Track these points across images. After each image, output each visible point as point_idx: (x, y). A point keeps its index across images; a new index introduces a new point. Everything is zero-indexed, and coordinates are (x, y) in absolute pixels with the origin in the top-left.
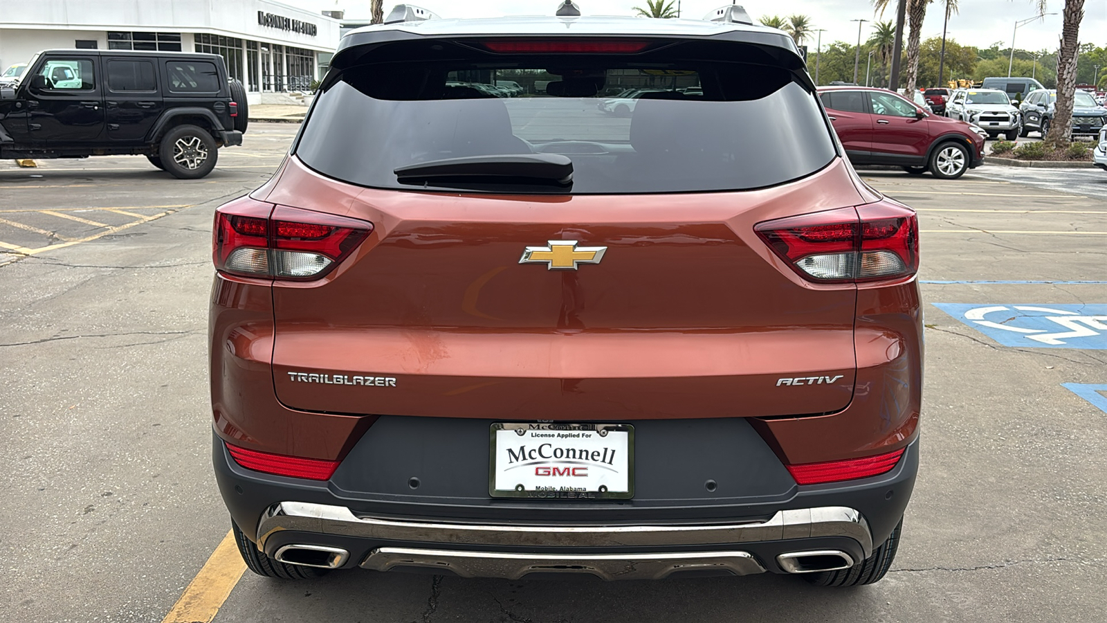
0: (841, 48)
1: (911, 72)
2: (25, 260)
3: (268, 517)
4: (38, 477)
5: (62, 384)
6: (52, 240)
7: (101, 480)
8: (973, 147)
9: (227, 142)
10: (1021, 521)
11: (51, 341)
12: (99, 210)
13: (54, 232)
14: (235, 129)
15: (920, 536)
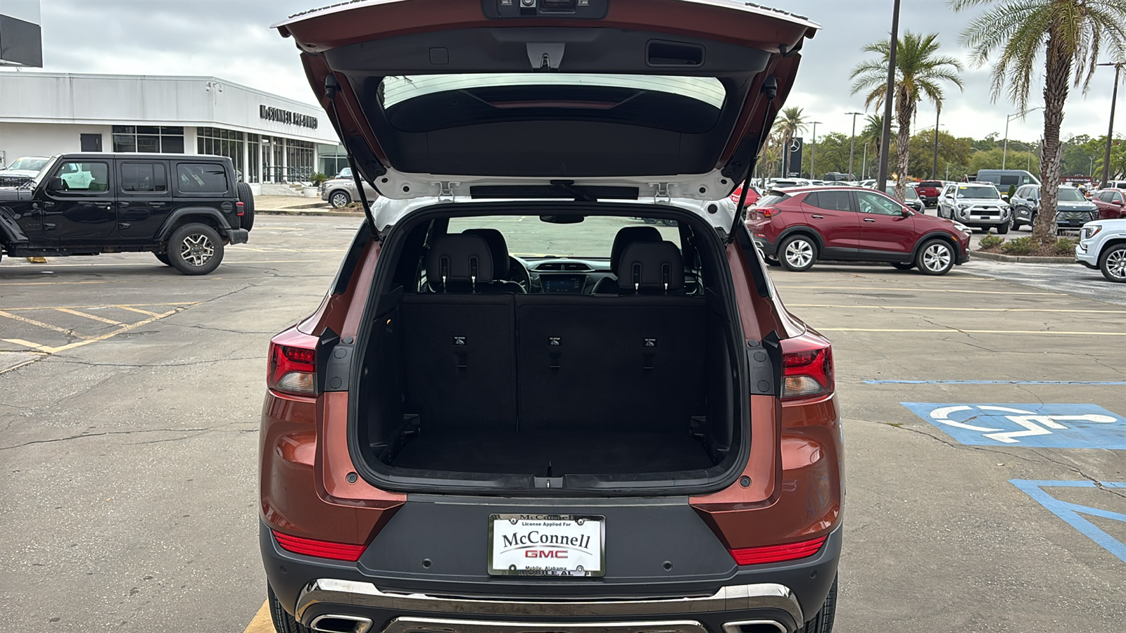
0: (836, 139)
1: (902, 167)
2: (48, 358)
3: (306, 592)
4: (85, 563)
5: (96, 478)
6: (71, 339)
7: (142, 566)
8: (958, 244)
9: (233, 240)
10: (954, 603)
11: (81, 438)
12: (111, 308)
13: (71, 330)
14: (242, 227)
15: (863, 615)
